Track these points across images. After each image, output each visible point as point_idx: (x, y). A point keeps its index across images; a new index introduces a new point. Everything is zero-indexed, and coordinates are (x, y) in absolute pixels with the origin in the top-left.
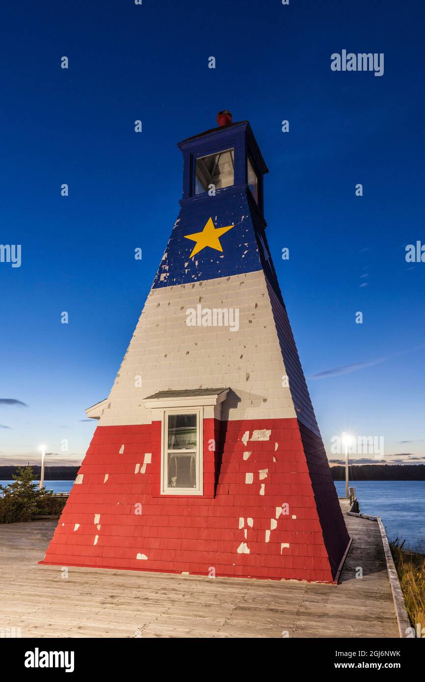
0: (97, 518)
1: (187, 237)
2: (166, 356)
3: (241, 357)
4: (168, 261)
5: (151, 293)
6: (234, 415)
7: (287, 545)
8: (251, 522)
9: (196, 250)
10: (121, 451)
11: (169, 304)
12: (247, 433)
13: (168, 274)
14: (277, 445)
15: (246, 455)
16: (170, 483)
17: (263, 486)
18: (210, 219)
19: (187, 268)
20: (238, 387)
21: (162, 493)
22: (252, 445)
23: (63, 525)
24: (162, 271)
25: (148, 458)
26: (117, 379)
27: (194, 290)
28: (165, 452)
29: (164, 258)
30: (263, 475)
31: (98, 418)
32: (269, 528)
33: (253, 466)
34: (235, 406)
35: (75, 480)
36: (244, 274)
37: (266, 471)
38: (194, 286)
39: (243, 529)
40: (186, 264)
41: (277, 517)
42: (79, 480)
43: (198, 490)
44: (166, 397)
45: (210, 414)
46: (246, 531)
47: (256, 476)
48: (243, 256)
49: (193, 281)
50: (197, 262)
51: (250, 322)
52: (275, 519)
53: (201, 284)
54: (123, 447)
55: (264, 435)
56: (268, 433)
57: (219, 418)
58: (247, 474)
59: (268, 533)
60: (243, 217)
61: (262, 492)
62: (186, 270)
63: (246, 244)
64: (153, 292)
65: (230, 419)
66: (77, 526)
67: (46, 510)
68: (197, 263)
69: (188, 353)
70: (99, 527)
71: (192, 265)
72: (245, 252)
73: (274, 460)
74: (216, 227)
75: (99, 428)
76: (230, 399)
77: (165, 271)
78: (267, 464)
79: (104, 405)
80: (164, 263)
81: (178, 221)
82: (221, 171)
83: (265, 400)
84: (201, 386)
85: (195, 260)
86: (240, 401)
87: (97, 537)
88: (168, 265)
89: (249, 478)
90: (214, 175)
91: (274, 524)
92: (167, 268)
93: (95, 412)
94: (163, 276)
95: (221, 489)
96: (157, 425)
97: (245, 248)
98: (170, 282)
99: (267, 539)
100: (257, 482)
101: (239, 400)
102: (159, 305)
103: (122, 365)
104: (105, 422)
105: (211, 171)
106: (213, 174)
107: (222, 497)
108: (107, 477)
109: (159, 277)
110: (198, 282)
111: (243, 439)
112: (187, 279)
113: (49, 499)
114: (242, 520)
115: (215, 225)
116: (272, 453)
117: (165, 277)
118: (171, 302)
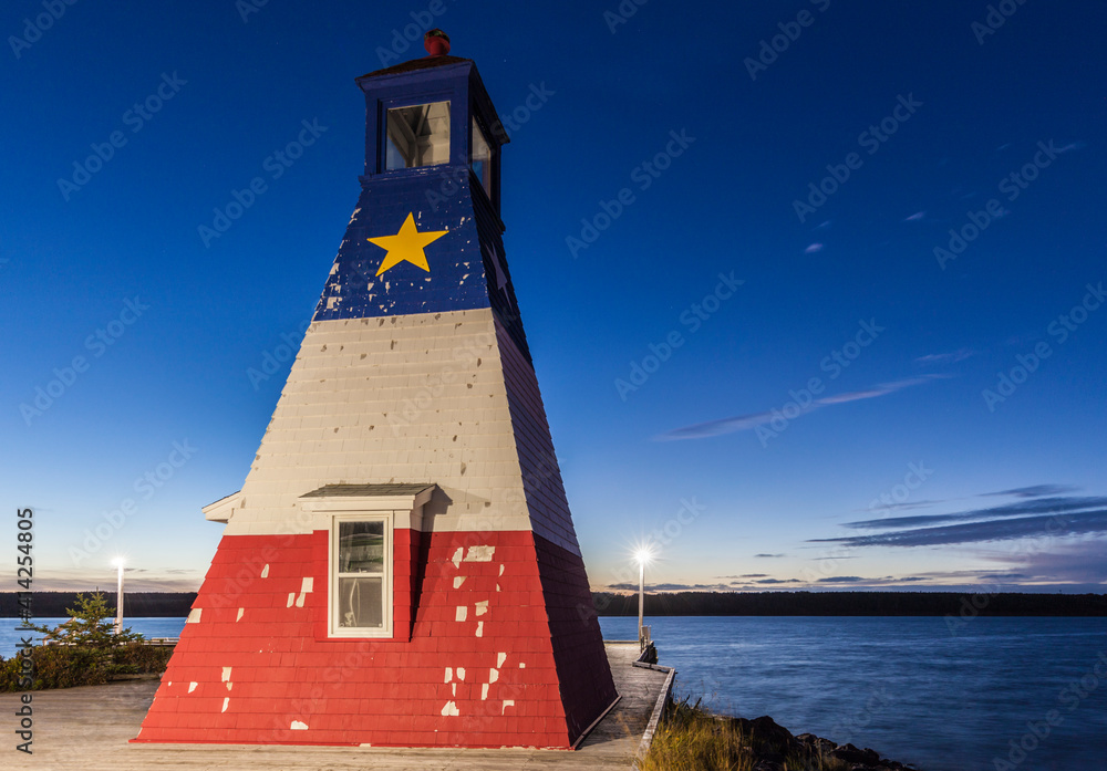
0: (226, 674)
1: (371, 240)
2: (336, 430)
3: (455, 439)
4: (341, 277)
5: (311, 327)
6: (440, 524)
7: (511, 703)
8: (461, 673)
9: (387, 264)
10: (265, 573)
11: (342, 348)
12: (461, 550)
13: (340, 299)
14: (502, 568)
15: (458, 582)
16: (343, 622)
17: (481, 624)
18: (411, 215)
19: (372, 291)
20: (450, 484)
21: (330, 636)
22: (466, 567)
23: (170, 684)
24: (330, 292)
25: (308, 585)
26: (255, 463)
27: (382, 329)
28: (334, 575)
29: (332, 272)
30: (482, 608)
31: (225, 521)
32: (487, 682)
33: (468, 597)
34: (444, 512)
35: (187, 616)
36: (462, 311)
37: (486, 603)
38: (382, 322)
39: (450, 683)
40: (370, 286)
41: (499, 666)
42: (195, 616)
43: (385, 631)
44: (336, 495)
45: (404, 522)
46: (454, 685)
47: (472, 610)
48: (462, 283)
49: (382, 314)
50: (387, 284)
51: (470, 386)
52: (496, 668)
53: (394, 321)
54: (267, 567)
55: (485, 554)
56: (491, 550)
57: (418, 528)
58: (458, 608)
59: (485, 688)
60: (463, 219)
61: (479, 633)
62: (371, 296)
63: (466, 264)
64: (315, 326)
65: (434, 530)
66: (193, 686)
67: (133, 665)
68: (387, 286)
69: (372, 427)
70: (230, 686)
71: (379, 287)
72: (465, 277)
73: (498, 589)
74: (420, 230)
75: (225, 538)
76: (435, 500)
77: (334, 294)
78: (487, 594)
79: (234, 501)
80: (333, 280)
81: (357, 211)
82: (432, 130)
83: (488, 504)
84: (392, 480)
85: (385, 280)
86: (451, 504)
87: (227, 700)
88: (340, 284)
89: (461, 614)
90: (422, 134)
91: (494, 675)
92: (338, 288)
93: (220, 510)
94: (331, 301)
95: (420, 629)
96: (321, 536)
97: (465, 270)
98: (342, 313)
99: (484, 696)
100: (472, 619)
101: (450, 502)
102: (325, 347)
103: (265, 440)
104: (237, 529)
105: (414, 129)
106: (418, 133)
107: (421, 641)
108: (241, 613)
109: (325, 302)
110: (390, 318)
111: (454, 559)
112: (372, 311)
113: (138, 648)
114: (449, 671)
115: (417, 226)
116: (496, 579)
117: (335, 304)
118: (345, 344)
